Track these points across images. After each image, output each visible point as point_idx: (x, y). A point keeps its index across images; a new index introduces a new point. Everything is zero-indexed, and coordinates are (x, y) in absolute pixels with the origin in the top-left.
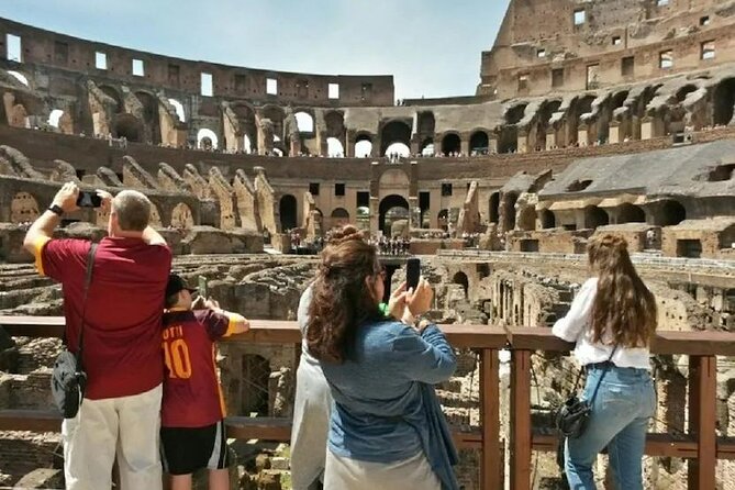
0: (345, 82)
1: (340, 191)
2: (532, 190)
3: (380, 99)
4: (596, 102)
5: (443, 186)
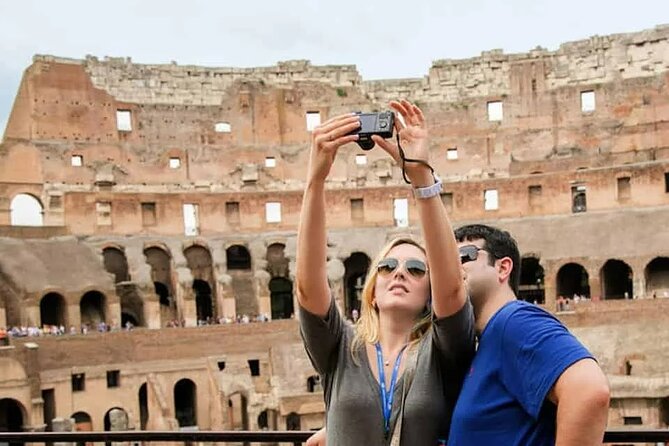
5: (74, 377)
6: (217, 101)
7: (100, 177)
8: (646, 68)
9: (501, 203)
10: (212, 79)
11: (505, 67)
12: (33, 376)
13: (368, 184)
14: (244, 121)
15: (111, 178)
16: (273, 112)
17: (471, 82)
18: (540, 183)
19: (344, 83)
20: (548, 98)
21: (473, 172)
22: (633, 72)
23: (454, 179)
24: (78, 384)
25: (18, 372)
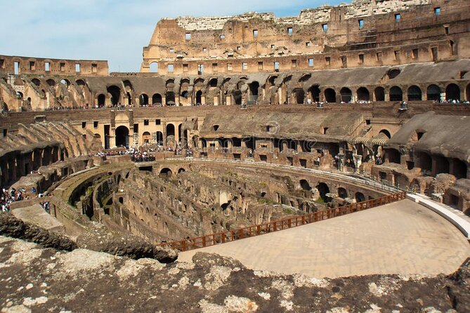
0: (84, 63)
1: (96, 125)
3: (102, 72)
5: (145, 121)
6: (221, 28)
7: (178, 56)
8: (384, 11)
9: (315, 64)
10: (220, 20)
11: (329, 11)
12: (131, 121)
13: (275, 56)
14: (230, 34)
15: (181, 56)
16: (241, 31)
17: (317, 17)
18: (330, 56)
19: (268, 19)
20: (345, 22)
21: (315, 51)
22: (379, 12)
23: (307, 53)
24: (146, 123)
25: (126, 118)
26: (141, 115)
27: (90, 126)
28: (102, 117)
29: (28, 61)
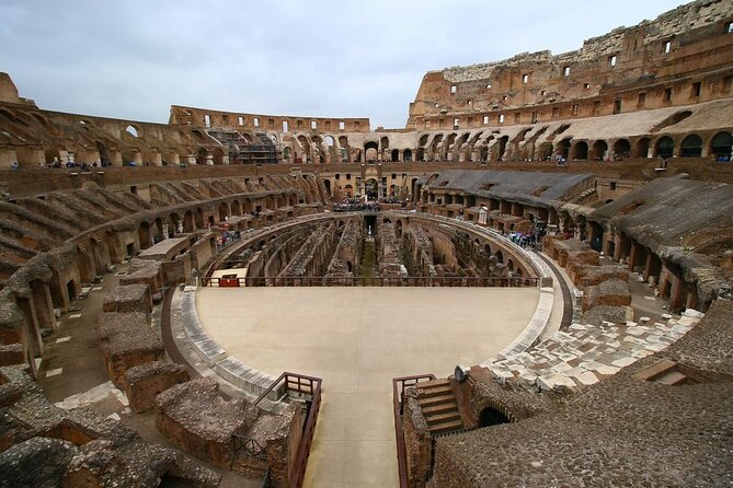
0: (348, 122)
1: (348, 177)
2: (427, 184)
3: (364, 129)
4: (456, 138)
5: (392, 175)
6: (488, 76)
7: (443, 111)
8: (708, 21)
10: (488, 68)
11: (623, 36)
12: (379, 175)
13: (545, 104)
14: (497, 83)
15: (445, 110)
16: (509, 77)
17: (603, 48)
18: (600, 100)
19: (542, 59)
20: (643, 49)
22: (699, 24)
24: (394, 177)
25: (376, 172)
26: (389, 170)
27: (343, 178)
28: (355, 170)
29: (296, 120)
